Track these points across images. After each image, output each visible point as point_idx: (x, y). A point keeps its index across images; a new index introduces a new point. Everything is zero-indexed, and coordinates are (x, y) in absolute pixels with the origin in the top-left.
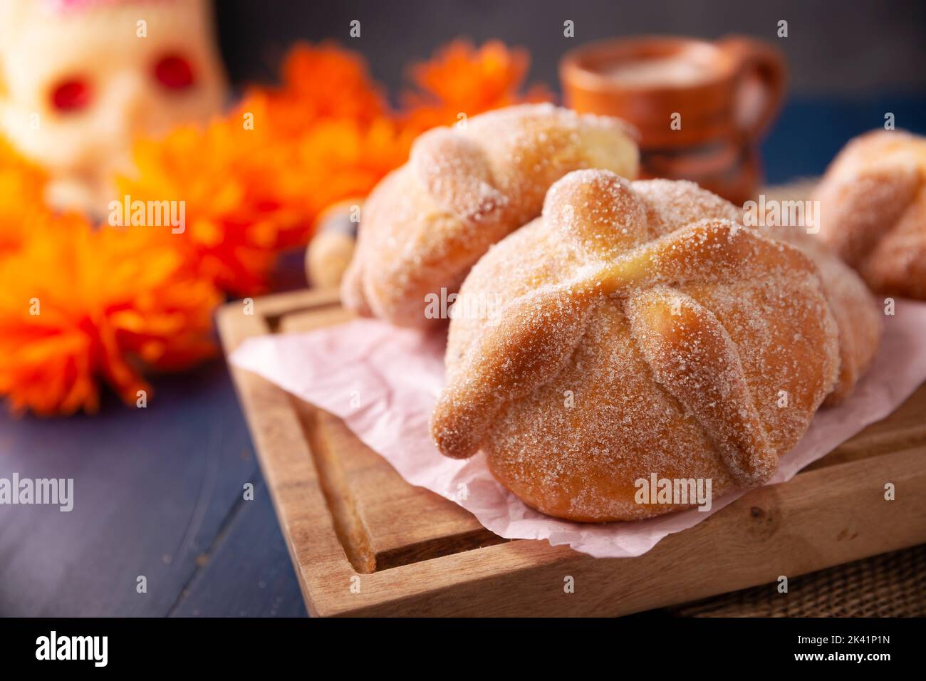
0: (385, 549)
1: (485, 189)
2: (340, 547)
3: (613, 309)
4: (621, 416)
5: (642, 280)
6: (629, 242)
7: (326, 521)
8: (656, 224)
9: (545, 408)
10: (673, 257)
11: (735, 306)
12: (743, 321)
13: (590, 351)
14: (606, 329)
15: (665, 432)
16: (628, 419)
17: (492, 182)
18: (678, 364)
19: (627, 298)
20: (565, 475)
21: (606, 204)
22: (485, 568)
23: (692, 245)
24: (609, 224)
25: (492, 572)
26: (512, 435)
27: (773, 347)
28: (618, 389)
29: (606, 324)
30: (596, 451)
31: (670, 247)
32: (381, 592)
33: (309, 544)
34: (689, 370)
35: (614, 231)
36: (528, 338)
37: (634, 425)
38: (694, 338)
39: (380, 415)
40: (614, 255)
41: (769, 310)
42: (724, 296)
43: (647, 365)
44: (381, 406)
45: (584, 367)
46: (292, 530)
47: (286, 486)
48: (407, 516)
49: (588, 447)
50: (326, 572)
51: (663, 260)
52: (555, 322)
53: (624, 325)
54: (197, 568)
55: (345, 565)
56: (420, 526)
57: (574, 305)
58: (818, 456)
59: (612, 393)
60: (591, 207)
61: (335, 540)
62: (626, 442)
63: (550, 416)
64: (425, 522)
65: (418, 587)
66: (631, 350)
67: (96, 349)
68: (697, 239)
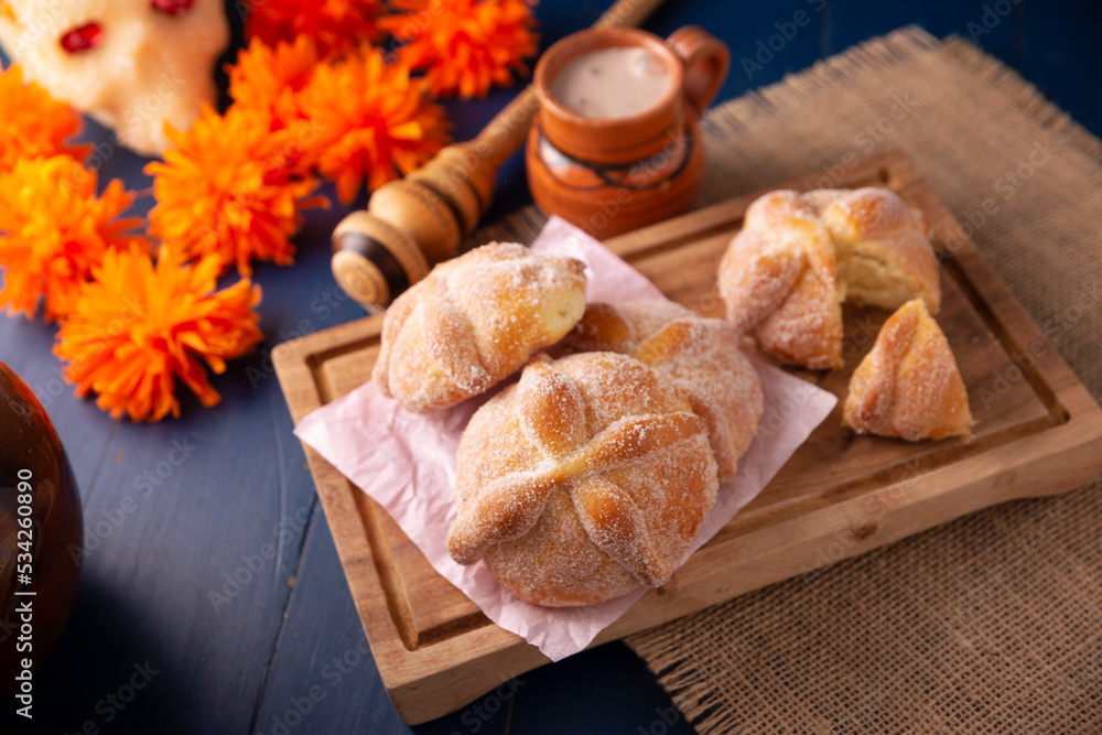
0: (423, 629)
1: (475, 371)
2: (393, 627)
3: (563, 493)
4: (570, 562)
5: (580, 474)
6: (572, 447)
7: (382, 601)
8: (592, 422)
9: (522, 550)
10: (601, 459)
11: (643, 484)
12: (648, 494)
13: (548, 520)
14: (559, 508)
15: (598, 571)
16: (574, 564)
17: (480, 360)
18: (603, 537)
19: (571, 487)
20: (536, 590)
21: (557, 417)
22: (488, 646)
23: (614, 450)
24: (559, 433)
25: (493, 650)
26: (501, 561)
27: (668, 508)
28: (567, 546)
29: (558, 504)
30: (554, 580)
31: (599, 453)
32: (425, 668)
33: (374, 624)
34: (611, 541)
35: (563, 439)
36: (508, 519)
37: (577, 567)
38: (614, 523)
39: (410, 500)
40: (563, 456)
41: (666, 482)
42: (635, 478)
43: (585, 531)
44: (409, 494)
45: (546, 529)
46: (361, 607)
47: (351, 562)
48: (436, 597)
49: (550, 577)
50: (387, 651)
51: (595, 462)
52: (525, 508)
53: (570, 505)
54: (290, 589)
55: (399, 644)
56: (445, 607)
57: (537, 496)
58: (704, 541)
59: (563, 549)
60: (547, 419)
61: (390, 620)
62: (573, 576)
63: (525, 556)
64: (447, 603)
65: (447, 663)
66: (575, 522)
67: (172, 364)
68: (617, 445)
